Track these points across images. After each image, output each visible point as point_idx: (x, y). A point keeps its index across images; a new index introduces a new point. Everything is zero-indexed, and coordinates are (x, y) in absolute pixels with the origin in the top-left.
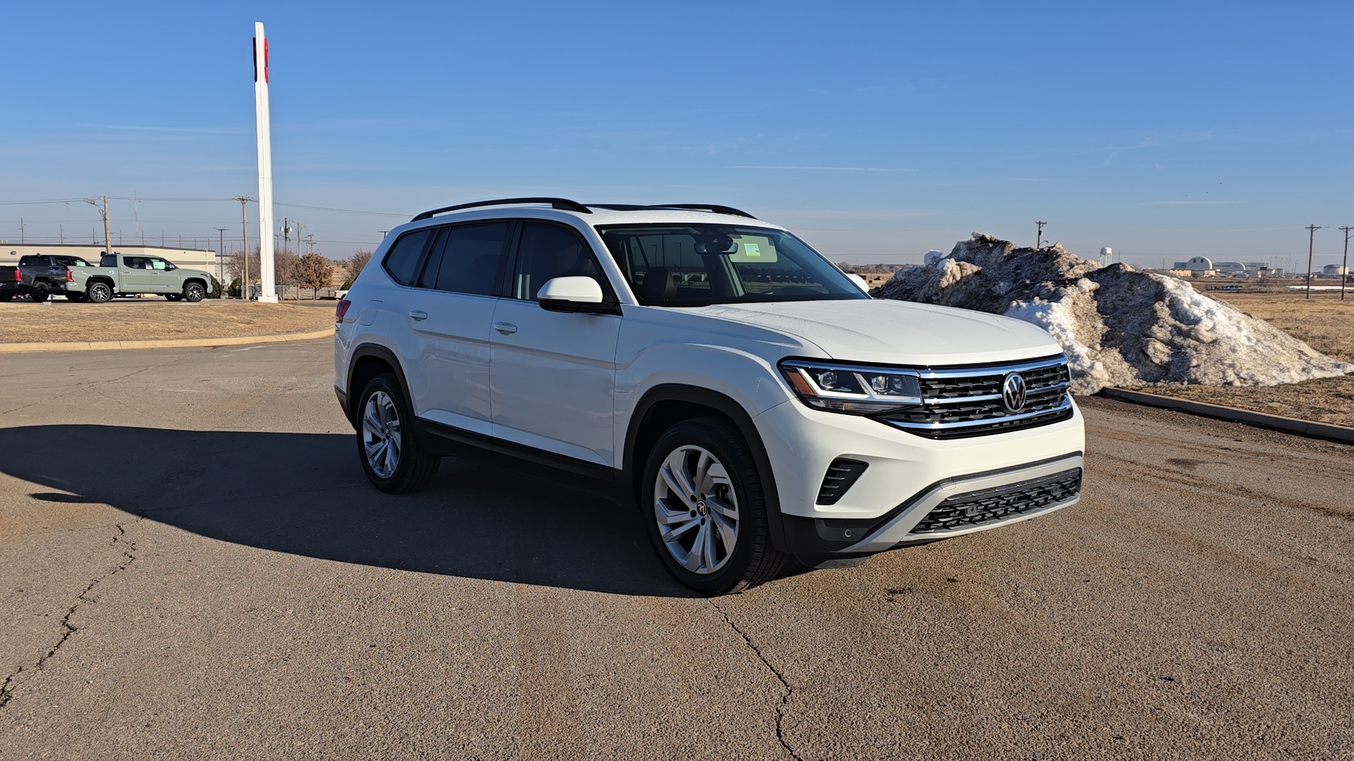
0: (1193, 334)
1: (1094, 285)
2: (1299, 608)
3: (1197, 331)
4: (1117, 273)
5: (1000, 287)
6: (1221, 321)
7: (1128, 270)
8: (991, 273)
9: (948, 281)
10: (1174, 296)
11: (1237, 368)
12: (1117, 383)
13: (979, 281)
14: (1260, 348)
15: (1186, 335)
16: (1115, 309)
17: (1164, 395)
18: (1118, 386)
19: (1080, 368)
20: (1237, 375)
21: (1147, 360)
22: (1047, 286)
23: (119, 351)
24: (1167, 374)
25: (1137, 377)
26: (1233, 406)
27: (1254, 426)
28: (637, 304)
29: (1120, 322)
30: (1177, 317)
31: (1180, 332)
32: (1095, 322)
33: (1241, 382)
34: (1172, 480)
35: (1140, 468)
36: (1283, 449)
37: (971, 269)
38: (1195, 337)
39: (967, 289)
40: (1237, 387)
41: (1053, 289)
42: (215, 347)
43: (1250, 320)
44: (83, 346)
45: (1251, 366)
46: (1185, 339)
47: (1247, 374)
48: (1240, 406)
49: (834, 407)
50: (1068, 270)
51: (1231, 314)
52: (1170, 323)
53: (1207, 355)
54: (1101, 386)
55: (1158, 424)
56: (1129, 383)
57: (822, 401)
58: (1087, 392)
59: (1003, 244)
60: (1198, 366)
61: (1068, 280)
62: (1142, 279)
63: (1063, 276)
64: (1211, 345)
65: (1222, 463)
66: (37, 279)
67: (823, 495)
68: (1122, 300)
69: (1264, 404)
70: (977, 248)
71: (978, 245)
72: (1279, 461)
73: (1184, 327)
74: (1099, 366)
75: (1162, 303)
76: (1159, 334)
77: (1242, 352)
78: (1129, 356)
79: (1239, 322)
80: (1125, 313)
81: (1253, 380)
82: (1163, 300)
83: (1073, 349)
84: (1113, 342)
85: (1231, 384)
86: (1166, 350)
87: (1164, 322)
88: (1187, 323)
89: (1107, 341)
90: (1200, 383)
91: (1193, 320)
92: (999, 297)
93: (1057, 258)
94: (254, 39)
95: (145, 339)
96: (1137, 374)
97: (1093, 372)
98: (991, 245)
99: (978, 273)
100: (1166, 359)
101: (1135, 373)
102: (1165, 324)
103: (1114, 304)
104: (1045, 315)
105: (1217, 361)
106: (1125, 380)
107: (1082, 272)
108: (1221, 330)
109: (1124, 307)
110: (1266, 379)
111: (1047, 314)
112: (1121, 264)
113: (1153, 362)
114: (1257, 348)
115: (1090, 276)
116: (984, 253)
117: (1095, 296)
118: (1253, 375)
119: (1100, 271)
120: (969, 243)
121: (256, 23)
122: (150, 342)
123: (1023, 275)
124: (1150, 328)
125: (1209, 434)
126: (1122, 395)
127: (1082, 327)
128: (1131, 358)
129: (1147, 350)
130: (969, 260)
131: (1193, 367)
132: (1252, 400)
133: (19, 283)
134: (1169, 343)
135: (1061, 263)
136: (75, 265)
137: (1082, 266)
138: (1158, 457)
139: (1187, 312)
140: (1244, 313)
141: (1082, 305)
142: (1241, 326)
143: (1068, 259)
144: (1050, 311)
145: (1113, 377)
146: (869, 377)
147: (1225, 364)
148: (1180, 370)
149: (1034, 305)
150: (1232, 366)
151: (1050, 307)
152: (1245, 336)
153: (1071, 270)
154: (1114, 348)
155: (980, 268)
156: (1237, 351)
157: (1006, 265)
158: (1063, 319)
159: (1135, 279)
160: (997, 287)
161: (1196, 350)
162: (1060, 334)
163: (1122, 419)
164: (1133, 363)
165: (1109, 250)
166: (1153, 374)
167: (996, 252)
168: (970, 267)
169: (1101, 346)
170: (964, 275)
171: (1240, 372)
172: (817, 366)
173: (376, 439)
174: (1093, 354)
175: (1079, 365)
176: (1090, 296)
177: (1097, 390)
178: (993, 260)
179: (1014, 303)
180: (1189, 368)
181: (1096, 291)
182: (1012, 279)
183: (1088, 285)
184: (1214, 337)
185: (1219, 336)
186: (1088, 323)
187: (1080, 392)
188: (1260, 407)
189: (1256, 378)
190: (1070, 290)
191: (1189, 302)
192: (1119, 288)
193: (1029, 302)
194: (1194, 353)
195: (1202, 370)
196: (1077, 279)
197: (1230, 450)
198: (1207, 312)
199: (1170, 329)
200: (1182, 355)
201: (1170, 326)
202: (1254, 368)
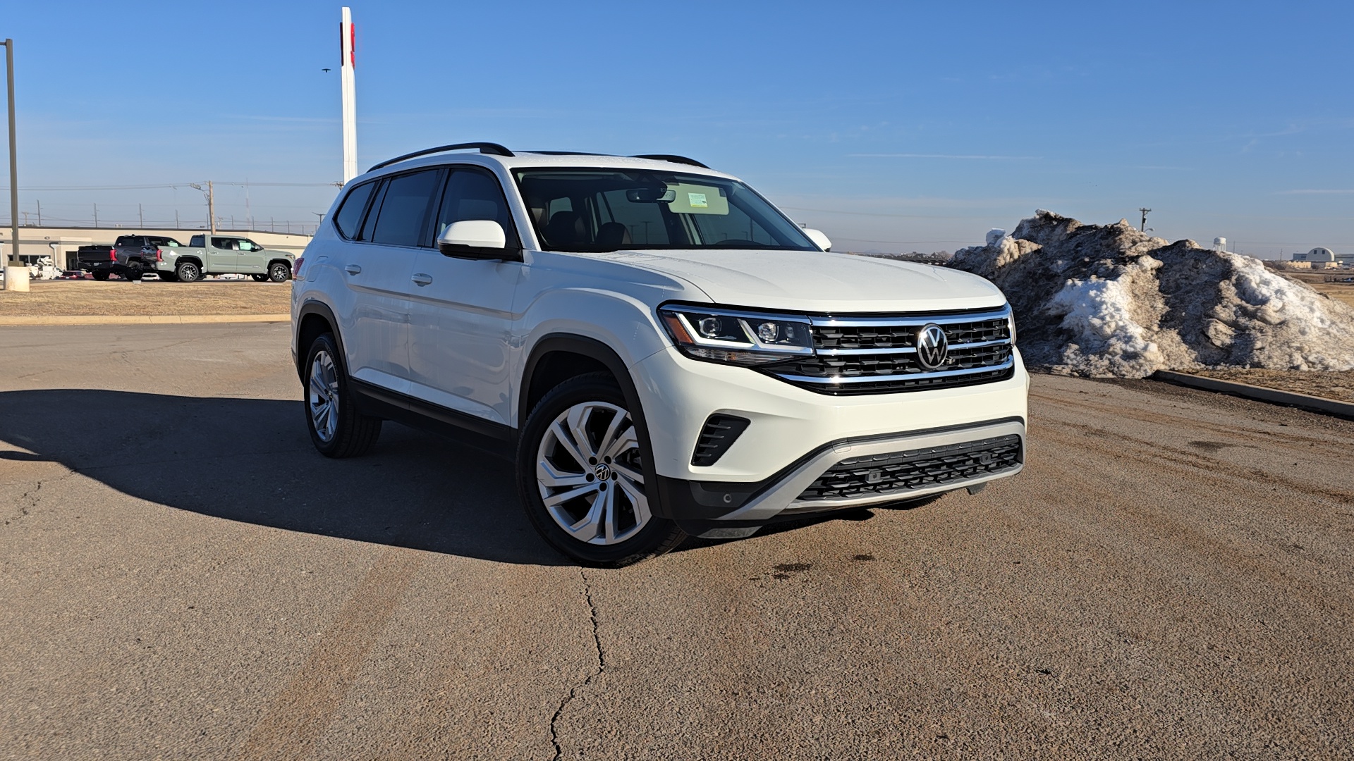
0: (1259, 314)
1: (1157, 263)
2: (1252, 598)
3: (1264, 312)
4: (1183, 251)
5: (1057, 265)
6: (1292, 302)
7: (1195, 247)
8: (1051, 251)
9: (1005, 259)
10: (1242, 274)
11: (1306, 352)
12: (1173, 366)
13: (1038, 259)
14: (1334, 331)
15: (1252, 316)
16: (1178, 287)
17: (1220, 378)
18: (1173, 370)
19: (1132, 350)
20: (1306, 359)
21: (1208, 341)
22: (1105, 264)
23: (177, 324)
24: (1228, 357)
25: (1196, 360)
26: (1292, 391)
27: (1309, 411)
28: (539, 249)
29: (1182, 302)
30: (1243, 297)
31: (1245, 313)
32: (1154, 301)
33: (1309, 367)
34: (1183, 462)
35: (1153, 450)
36: (1332, 434)
37: (1030, 247)
38: (1261, 318)
39: (1025, 268)
40: (1304, 371)
41: (1112, 267)
42: (272, 322)
43: (1326, 301)
44: (144, 320)
45: (1321, 349)
46: (1250, 320)
47: (1317, 358)
48: (1299, 390)
49: (715, 357)
50: (1130, 248)
51: (1303, 294)
52: (1235, 303)
53: (1273, 337)
54: (1155, 368)
55: (1202, 408)
56: (1185, 366)
57: (700, 350)
58: (1139, 375)
59: (1067, 221)
60: (1262, 349)
61: (1129, 258)
62: (1209, 257)
63: (1124, 253)
64: (1279, 326)
65: (1253, 447)
66: (132, 259)
67: (699, 455)
68: (1186, 279)
69: (1327, 388)
70: (1040, 226)
71: (1042, 222)
72: (1319, 446)
73: (1250, 307)
74: (1153, 347)
75: (1228, 282)
76: (1222, 315)
77: (1313, 334)
78: (1189, 337)
79: (1312, 303)
80: (1188, 292)
81: (1323, 365)
82: (1229, 278)
83: (1127, 329)
84: (1173, 323)
85: (1297, 368)
86: (1230, 332)
87: (1228, 302)
88: (1254, 303)
89: (1166, 322)
90: (1263, 367)
91: (1261, 300)
92: (1057, 275)
93: (1119, 234)
94: (341, 24)
95: (206, 314)
96: (1196, 357)
97: (1147, 354)
98: (1055, 223)
99: (1037, 252)
100: (1228, 341)
101: (1193, 356)
102: (1229, 304)
103: (1177, 283)
104: (1099, 293)
105: (1284, 344)
106: (1181, 363)
107: (1145, 250)
108: (1291, 311)
109: (1187, 286)
110: (1337, 364)
111: (1102, 292)
112: (1187, 240)
113: (1214, 344)
114: (1330, 330)
115: (1153, 254)
116: (1047, 230)
117: (1157, 274)
118: (1323, 359)
119: (1165, 248)
120: (1033, 221)
121: (343, 8)
122: (210, 316)
123: (1083, 252)
124: (1213, 308)
125: (1254, 419)
126: (1176, 379)
127: (1139, 307)
128: (1190, 340)
129: (1208, 331)
130: (1030, 239)
131: (1257, 350)
132: (1314, 385)
133: (113, 263)
134: (1233, 324)
135: (1124, 240)
136: (168, 245)
137: (1146, 243)
138: (1180, 438)
139: (1254, 291)
140: (1320, 294)
141: (1142, 284)
142: (1314, 307)
143: (1132, 236)
144: (1104, 290)
145: (1168, 360)
146: (755, 325)
147: (1292, 347)
148: (1243, 353)
149: (1090, 283)
150: (1300, 349)
151: (1104, 285)
152: (1319, 318)
153: (1134, 247)
154: (1173, 329)
155: (1040, 247)
156: (1306, 333)
157: (1067, 243)
158: (1119, 297)
159: (1201, 256)
160: (1054, 265)
161: (1261, 331)
162: (1114, 314)
163: (1166, 402)
164: (1192, 345)
165: (1223, 241)
166: (1213, 357)
167: (1059, 230)
168: (1030, 245)
169: (1159, 327)
170: (1022, 253)
171: (1308, 356)
172: (697, 311)
173: (321, 401)
174: (1149, 335)
175: (1131, 346)
176: (1152, 274)
177: (1149, 373)
178: (1055, 238)
179: (1070, 282)
180: (1252, 350)
181: (1159, 270)
182: (1071, 257)
183: (1150, 263)
184: (1282, 317)
185: (1288, 317)
186: (1147, 303)
187: (1131, 375)
188: (1321, 392)
189: (1326, 363)
190: (1129, 268)
191: (1258, 281)
192: (1183, 266)
193: (1085, 280)
194: (1259, 334)
195: (1267, 352)
196: (1138, 257)
197: (1269, 434)
198: (1277, 292)
199: (1234, 309)
200: (1246, 337)
201: (1235, 306)
202: (1324, 351)
